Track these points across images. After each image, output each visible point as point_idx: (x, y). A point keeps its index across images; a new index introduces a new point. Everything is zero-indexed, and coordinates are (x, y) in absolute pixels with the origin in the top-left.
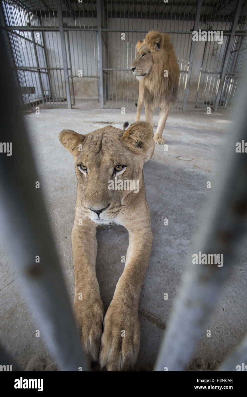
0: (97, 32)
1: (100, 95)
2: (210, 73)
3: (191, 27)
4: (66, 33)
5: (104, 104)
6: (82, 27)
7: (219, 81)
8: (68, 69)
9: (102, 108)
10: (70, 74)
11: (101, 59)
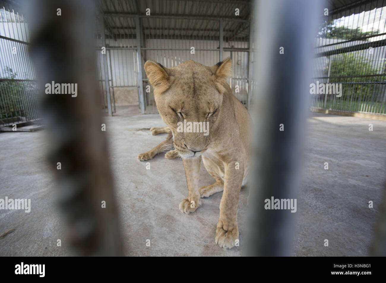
0: (136, 50)
1: (141, 102)
2: (239, 79)
3: (217, 45)
4: (108, 51)
5: (145, 109)
6: (123, 47)
7: (247, 84)
8: (109, 80)
9: (143, 114)
10: (111, 85)
11: (141, 72)
